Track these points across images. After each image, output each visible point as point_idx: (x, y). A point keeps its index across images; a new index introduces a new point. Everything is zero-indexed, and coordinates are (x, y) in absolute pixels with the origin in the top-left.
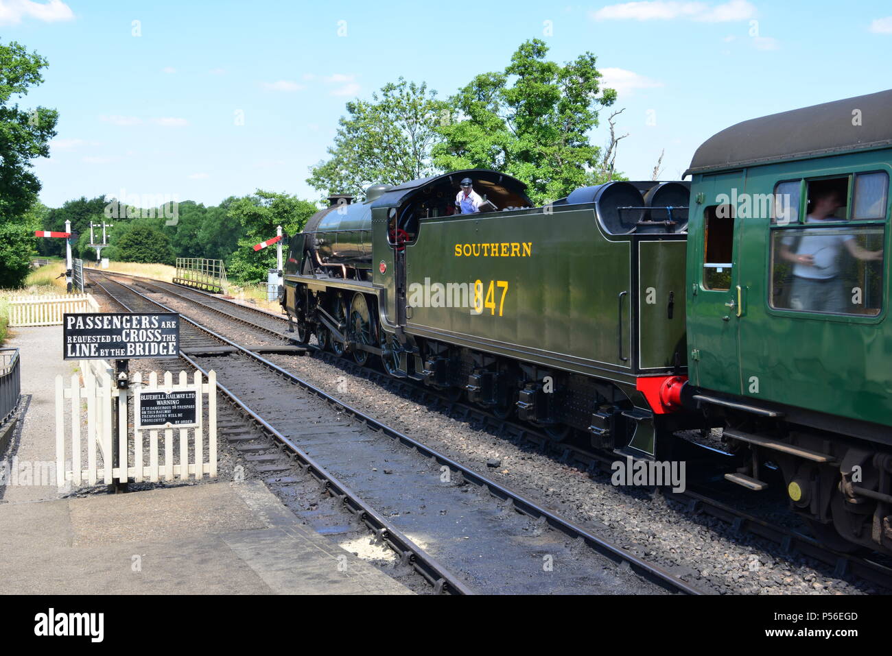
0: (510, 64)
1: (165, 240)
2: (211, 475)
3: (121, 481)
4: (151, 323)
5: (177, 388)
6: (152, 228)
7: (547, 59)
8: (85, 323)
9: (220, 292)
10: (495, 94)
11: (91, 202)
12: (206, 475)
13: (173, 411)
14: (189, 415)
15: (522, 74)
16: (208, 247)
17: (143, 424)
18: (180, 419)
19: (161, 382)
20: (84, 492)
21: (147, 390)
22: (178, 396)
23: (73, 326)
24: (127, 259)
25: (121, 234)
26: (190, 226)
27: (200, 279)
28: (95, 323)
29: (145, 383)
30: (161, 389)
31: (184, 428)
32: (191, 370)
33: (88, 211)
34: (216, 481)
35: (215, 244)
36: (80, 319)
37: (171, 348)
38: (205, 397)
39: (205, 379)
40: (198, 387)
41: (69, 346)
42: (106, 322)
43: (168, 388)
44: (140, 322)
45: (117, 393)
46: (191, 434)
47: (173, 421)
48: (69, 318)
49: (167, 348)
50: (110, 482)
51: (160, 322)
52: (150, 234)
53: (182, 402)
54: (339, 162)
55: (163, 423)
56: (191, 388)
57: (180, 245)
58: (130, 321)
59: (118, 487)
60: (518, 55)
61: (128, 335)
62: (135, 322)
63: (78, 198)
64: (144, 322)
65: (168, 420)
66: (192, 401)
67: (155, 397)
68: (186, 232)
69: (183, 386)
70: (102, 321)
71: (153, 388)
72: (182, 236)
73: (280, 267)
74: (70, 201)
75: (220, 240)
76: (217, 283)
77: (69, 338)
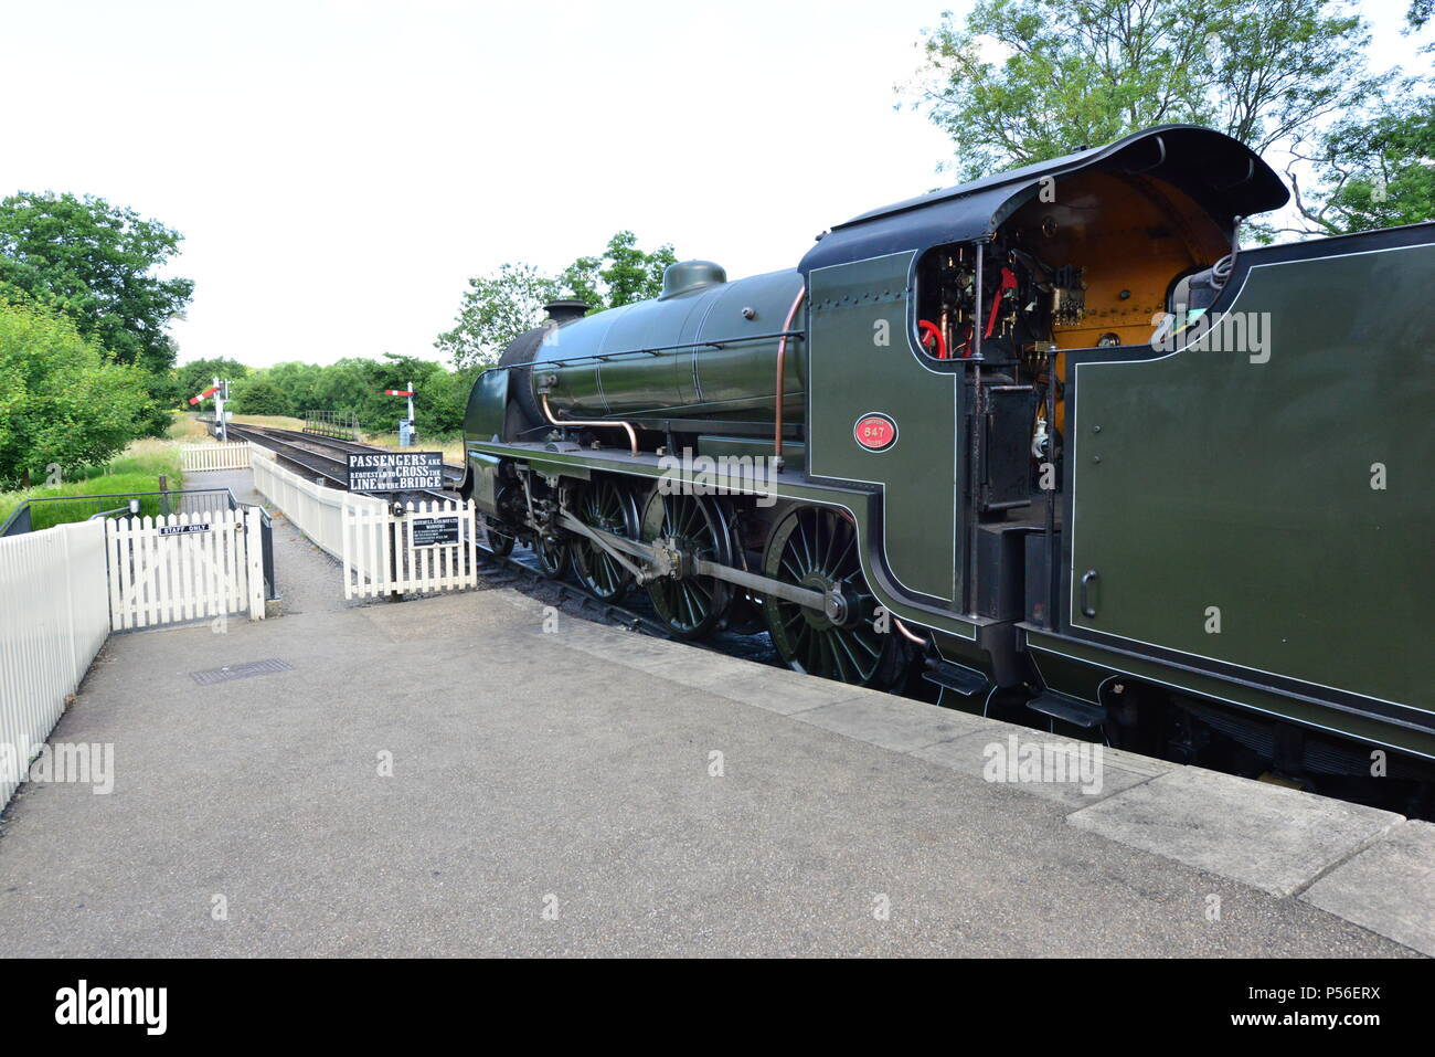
0: (607, 250)
1: (284, 396)
2: (472, 586)
3: (399, 593)
4: (420, 460)
5: (443, 515)
6: (271, 384)
7: (635, 248)
8: (365, 462)
9: (353, 440)
10: (592, 274)
11: (210, 363)
12: (468, 586)
13: (441, 534)
14: (453, 537)
15: (616, 258)
16: (324, 402)
17: (416, 545)
18: (446, 540)
19: (429, 509)
20: (368, 602)
21: (418, 516)
22: (444, 521)
23: (355, 464)
24: (249, 412)
25: (240, 390)
26: (306, 383)
27: (326, 428)
28: (373, 462)
29: (416, 510)
30: (429, 516)
31: (449, 547)
32: (441, 501)
33: (208, 369)
34: (474, 590)
35: (330, 399)
36: (361, 457)
37: (436, 481)
38: (466, 521)
39: (466, 508)
40: (460, 513)
41: (352, 481)
42: (382, 460)
43: (436, 514)
44: (410, 460)
45: (392, 519)
46: (455, 548)
47: (440, 541)
48: (352, 457)
49: (433, 481)
50: (390, 594)
51: (427, 460)
52: (269, 389)
53: (447, 526)
54: (464, 327)
55: (432, 544)
56: (453, 514)
57: (298, 400)
58: (402, 459)
59: (396, 598)
60: (612, 243)
61: (401, 471)
62: (406, 460)
63: (198, 359)
64: (414, 460)
65: (436, 541)
66: (456, 525)
67: (425, 523)
68: (303, 389)
69: (448, 512)
70: (379, 460)
71: (423, 514)
72: (299, 392)
73: (412, 418)
74: (190, 362)
75: (335, 396)
76: (343, 431)
77: (352, 474)
